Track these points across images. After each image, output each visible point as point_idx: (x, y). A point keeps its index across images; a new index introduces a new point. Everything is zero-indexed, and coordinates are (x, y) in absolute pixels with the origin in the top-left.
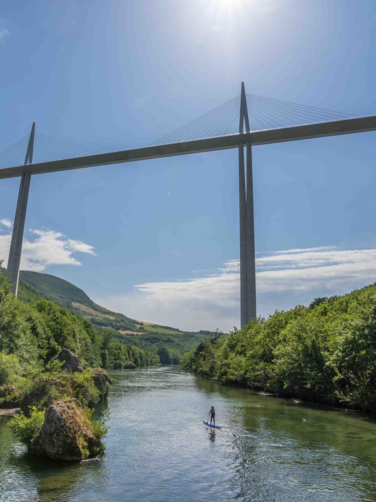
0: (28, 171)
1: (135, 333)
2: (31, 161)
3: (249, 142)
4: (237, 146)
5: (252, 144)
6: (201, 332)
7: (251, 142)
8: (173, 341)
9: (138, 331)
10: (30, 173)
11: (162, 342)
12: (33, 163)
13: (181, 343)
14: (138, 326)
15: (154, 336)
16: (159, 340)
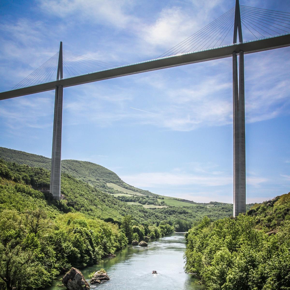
0: (60, 85)
1: (157, 207)
2: (62, 77)
3: (242, 52)
4: (232, 55)
5: (244, 53)
6: (211, 203)
7: (243, 52)
8: (187, 213)
9: (160, 205)
10: (62, 87)
11: (178, 214)
12: (64, 78)
13: (193, 214)
14: (160, 201)
15: (172, 209)
16: (176, 212)
